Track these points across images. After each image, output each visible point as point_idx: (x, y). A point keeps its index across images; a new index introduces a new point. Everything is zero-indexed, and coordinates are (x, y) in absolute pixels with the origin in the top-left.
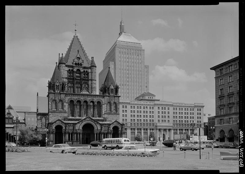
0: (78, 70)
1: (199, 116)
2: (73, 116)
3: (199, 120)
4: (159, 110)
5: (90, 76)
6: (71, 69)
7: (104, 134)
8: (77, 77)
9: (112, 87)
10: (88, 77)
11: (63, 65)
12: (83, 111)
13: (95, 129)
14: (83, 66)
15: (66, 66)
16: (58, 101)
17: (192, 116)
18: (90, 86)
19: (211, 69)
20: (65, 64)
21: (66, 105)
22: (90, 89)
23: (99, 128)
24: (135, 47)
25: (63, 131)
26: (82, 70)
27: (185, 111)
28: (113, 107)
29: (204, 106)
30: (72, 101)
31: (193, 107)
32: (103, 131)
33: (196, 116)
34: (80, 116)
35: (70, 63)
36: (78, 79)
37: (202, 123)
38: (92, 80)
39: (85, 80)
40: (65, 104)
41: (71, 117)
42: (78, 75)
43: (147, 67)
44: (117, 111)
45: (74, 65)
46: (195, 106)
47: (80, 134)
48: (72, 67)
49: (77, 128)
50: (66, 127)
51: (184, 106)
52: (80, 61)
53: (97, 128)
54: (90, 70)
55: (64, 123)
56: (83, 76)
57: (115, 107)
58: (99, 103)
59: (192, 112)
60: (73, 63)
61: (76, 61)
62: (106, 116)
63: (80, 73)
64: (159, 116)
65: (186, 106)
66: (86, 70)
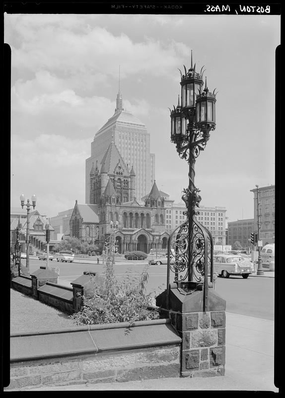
0: (119, 179)
1: (221, 222)
2: (125, 227)
3: (221, 226)
4: (177, 215)
5: (130, 185)
6: (112, 178)
7: (155, 244)
8: (118, 186)
9: (159, 200)
10: (128, 186)
11: (106, 175)
12: (133, 223)
13: (148, 239)
14: (123, 175)
15: (108, 175)
16: (114, 213)
17: (213, 221)
18: (130, 196)
19: (251, 191)
20: (107, 173)
21: (121, 217)
22: (130, 198)
23: (152, 239)
24: (138, 130)
25: (122, 242)
26: (123, 180)
27: (211, 221)
28: (160, 219)
29: (225, 211)
30: (125, 213)
31: (214, 211)
32: (154, 242)
33: (217, 221)
34: (131, 227)
35: (111, 172)
36: (119, 189)
37: (223, 230)
38: (131, 189)
39: (125, 189)
40: (119, 216)
41: (124, 229)
42: (119, 184)
43: (153, 156)
44: (163, 223)
45: (116, 174)
46: (216, 211)
47: (135, 244)
48: (114, 176)
49: (133, 239)
50: (124, 238)
51: (204, 210)
52: (121, 170)
53: (150, 239)
54: (129, 180)
55: (123, 234)
56: (124, 185)
57: (160, 218)
58: (148, 214)
59: (213, 217)
60: (114, 173)
61: (118, 170)
62: (154, 227)
63: (121, 183)
64: (177, 221)
65: (206, 211)
66: (126, 179)
